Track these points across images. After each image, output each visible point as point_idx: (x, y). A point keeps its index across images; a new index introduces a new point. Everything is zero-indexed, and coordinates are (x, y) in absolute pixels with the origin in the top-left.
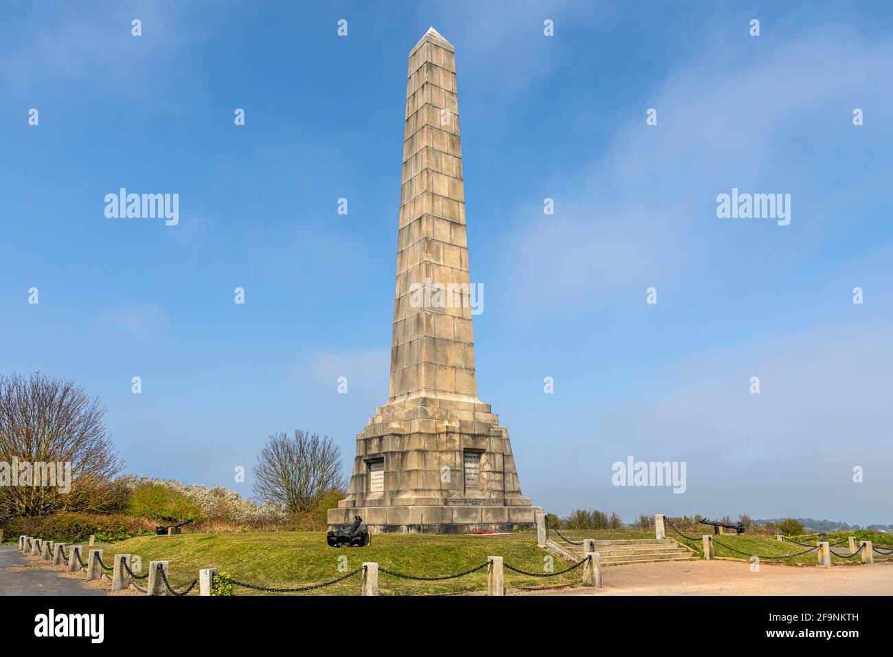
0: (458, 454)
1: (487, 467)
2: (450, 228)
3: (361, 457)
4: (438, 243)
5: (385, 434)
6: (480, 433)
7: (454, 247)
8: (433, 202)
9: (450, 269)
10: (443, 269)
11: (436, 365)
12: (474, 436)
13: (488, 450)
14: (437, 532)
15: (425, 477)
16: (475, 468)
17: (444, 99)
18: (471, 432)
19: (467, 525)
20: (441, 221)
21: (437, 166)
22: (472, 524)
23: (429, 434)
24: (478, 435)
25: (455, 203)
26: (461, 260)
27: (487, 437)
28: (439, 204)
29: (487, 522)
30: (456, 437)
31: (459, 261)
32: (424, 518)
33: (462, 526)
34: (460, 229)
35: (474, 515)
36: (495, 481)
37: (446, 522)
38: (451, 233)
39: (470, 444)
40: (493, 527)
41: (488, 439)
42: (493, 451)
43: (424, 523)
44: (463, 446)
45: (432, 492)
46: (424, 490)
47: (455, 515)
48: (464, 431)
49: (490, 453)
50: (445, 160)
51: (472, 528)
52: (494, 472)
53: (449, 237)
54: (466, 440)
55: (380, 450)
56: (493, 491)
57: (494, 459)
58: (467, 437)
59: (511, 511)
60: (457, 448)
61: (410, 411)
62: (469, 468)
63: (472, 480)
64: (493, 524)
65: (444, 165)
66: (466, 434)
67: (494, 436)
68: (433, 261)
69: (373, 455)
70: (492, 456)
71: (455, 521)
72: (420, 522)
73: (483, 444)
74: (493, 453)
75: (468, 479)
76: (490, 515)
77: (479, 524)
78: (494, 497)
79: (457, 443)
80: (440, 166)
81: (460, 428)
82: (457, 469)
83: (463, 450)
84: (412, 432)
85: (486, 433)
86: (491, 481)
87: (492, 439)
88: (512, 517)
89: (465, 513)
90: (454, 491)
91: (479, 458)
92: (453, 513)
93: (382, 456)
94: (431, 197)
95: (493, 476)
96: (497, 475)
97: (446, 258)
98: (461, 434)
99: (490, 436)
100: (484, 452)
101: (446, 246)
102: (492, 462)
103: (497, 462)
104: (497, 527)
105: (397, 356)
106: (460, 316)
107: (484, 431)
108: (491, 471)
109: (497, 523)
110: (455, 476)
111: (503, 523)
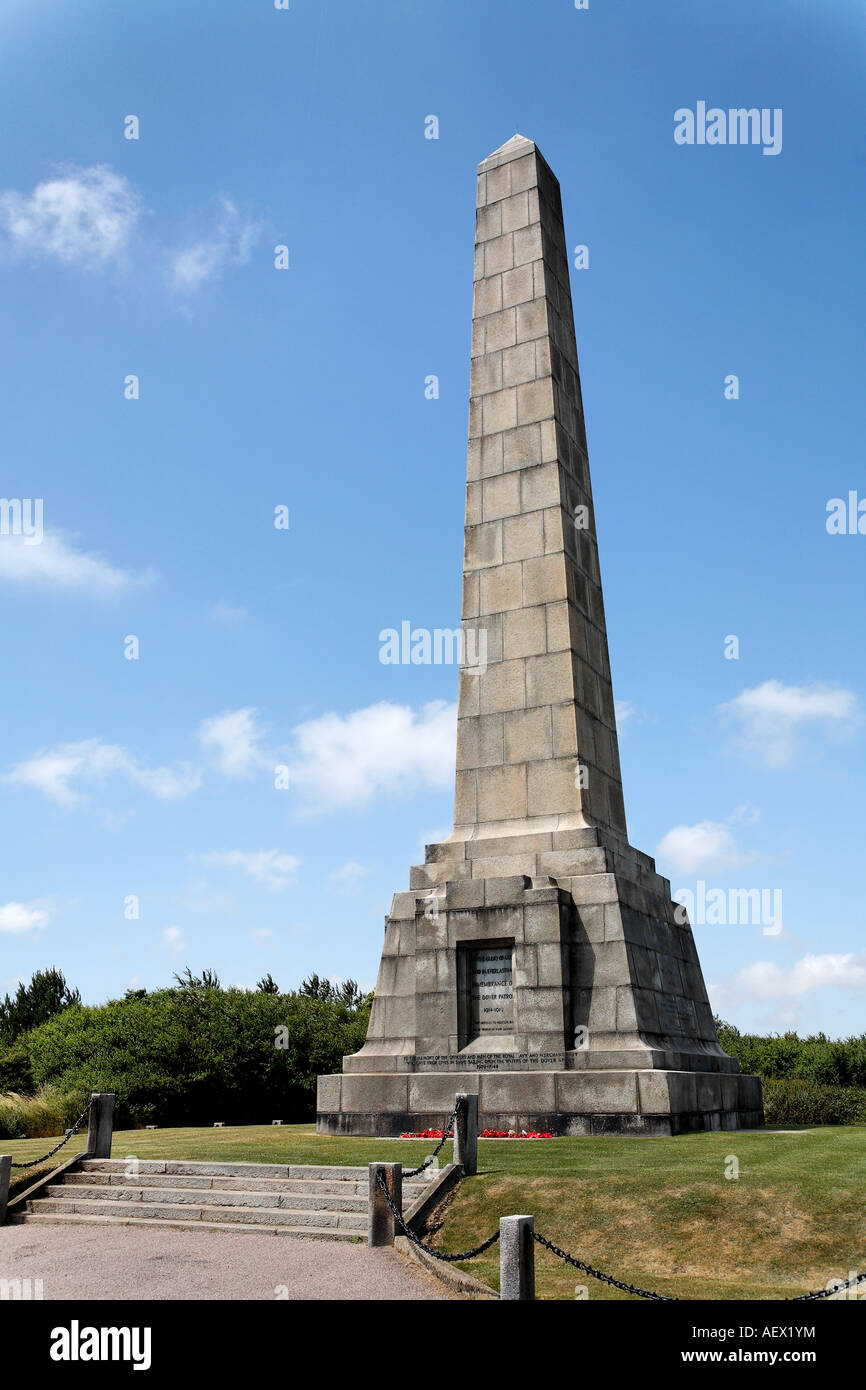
0: (442, 957)
1: (518, 979)
2: (521, 485)
4: (492, 526)
6: (497, 903)
7: (529, 517)
8: (482, 453)
9: (519, 564)
10: (501, 572)
12: (482, 912)
13: (519, 938)
14: (373, 1130)
15: (389, 1012)
16: (503, 983)
17: (510, 250)
18: (476, 904)
20: (500, 481)
21: (493, 380)
24: (493, 909)
25: (534, 429)
26: (544, 536)
27: (515, 908)
28: (495, 450)
29: (494, 1108)
30: (439, 920)
31: (539, 539)
32: (344, 1101)
36: (540, 1009)
37: (395, 1107)
39: (473, 930)
40: (512, 1121)
41: (518, 914)
42: (533, 939)
43: (344, 1109)
44: (455, 939)
47: (415, 1093)
48: (458, 904)
49: (525, 945)
50: (512, 359)
52: (536, 989)
53: (517, 500)
54: (462, 924)
56: (534, 1034)
57: (536, 956)
58: (466, 916)
59: (561, 1082)
60: (441, 943)
62: (487, 984)
63: (497, 1010)
64: (510, 1114)
65: (507, 373)
66: (462, 910)
67: (534, 905)
68: (479, 565)
70: (530, 951)
71: (415, 1107)
72: (336, 1108)
73: (506, 927)
74: (535, 945)
75: (487, 1010)
76: (503, 1092)
78: (534, 1048)
79: (442, 933)
80: (499, 378)
81: (449, 899)
82: (441, 989)
83: (454, 946)
85: (513, 901)
86: (529, 1010)
87: (530, 911)
88: (565, 1097)
91: (511, 958)
92: (408, 1090)
94: (478, 446)
95: (531, 998)
96: (545, 993)
97: (508, 549)
98: (448, 912)
99: (523, 906)
100: (514, 944)
101: (509, 523)
102: (530, 965)
103: (544, 964)
104: (523, 1121)
106: (542, 650)
107: (508, 896)
108: (527, 988)
109: (519, 1114)
110: (435, 1005)
111: (536, 1114)
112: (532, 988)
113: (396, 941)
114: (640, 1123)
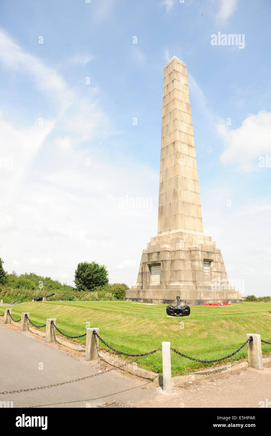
0: (201, 261)
1: (215, 269)
2: (188, 148)
3: (146, 263)
4: (183, 155)
5: (161, 251)
7: (190, 157)
8: (180, 135)
9: (189, 168)
10: (185, 168)
11: (185, 215)
12: (208, 252)
13: (214, 260)
14: (194, 304)
15: (185, 274)
16: (208, 270)
18: (207, 250)
19: (207, 300)
20: (184, 144)
21: (181, 117)
22: (210, 300)
23: (186, 251)
24: (210, 252)
26: (193, 164)
27: (213, 253)
28: (182, 136)
29: (217, 299)
30: (200, 253)
32: (187, 297)
33: (206, 301)
34: (192, 149)
35: (211, 295)
37: (198, 299)
38: (188, 150)
39: (206, 257)
41: (214, 255)
42: (217, 261)
43: (188, 299)
44: (203, 258)
45: (189, 282)
46: (185, 281)
47: (202, 295)
48: (203, 250)
50: (185, 115)
51: (210, 302)
54: (204, 255)
55: (158, 259)
57: (218, 265)
58: (205, 253)
59: (227, 293)
60: (201, 259)
61: (174, 239)
62: (205, 270)
63: (207, 276)
64: (219, 300)
65: (184, 118)
66: (204, 251)
67: (217, 253)
69: (154, 262)
70: (216, 263)
71: (202, 298)
72: (186, 299)
73: (212, 257)
74: (217, 262)
75: (205, 276)
76: (218, 295)
77: (213, 300)
79: (200, 256)
81: (201, 248)
82: (201, 270)
83: (203, 260)
84: (176, 250)
85: (213, 251)
86: (217, 277)
87: (216, 254)
88: (228, 296)
89: (207, 294)
90: (200, 282)
91: (210, 264)
92: (201, 294)
93: (159, 262)
94: (179, 132)
95: (217, 274)
96: (219, 273)
97: (187, 163)
98: (202, 251)
99: (215, 253)
100: (212, 261)
101: (187, 156)
102: (217, 267)
103: (219, 267)
105: (162, 211)
106: (194, 191)
108: (216, 272)
109: (221, 300)
110: (200, 274)
111: (224, 300)
112: (217, 272)
113: (183, 256)
114: (238, 301)
